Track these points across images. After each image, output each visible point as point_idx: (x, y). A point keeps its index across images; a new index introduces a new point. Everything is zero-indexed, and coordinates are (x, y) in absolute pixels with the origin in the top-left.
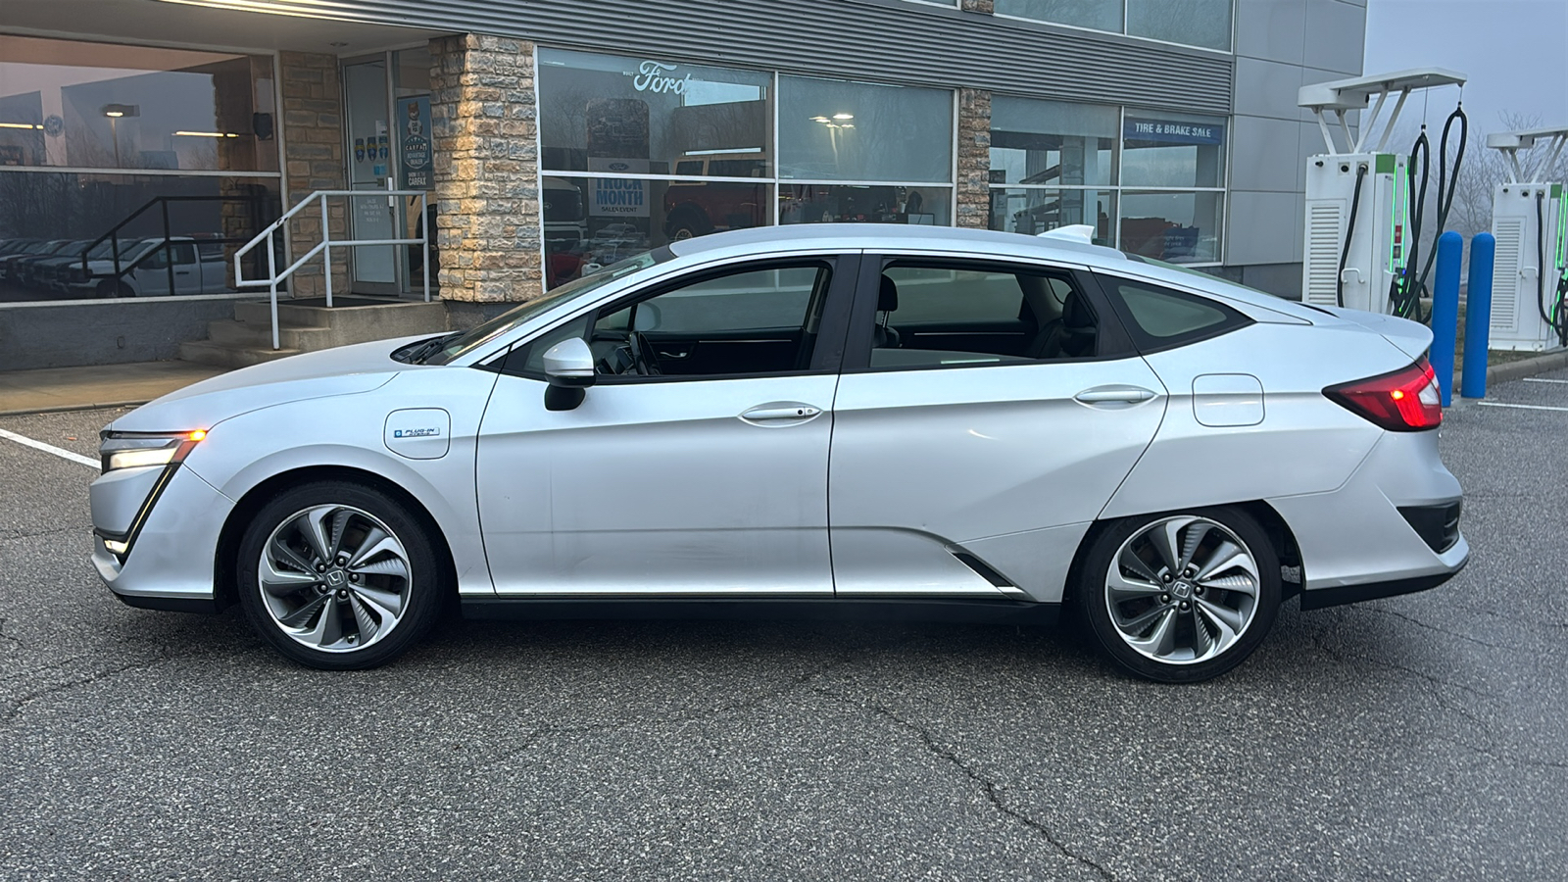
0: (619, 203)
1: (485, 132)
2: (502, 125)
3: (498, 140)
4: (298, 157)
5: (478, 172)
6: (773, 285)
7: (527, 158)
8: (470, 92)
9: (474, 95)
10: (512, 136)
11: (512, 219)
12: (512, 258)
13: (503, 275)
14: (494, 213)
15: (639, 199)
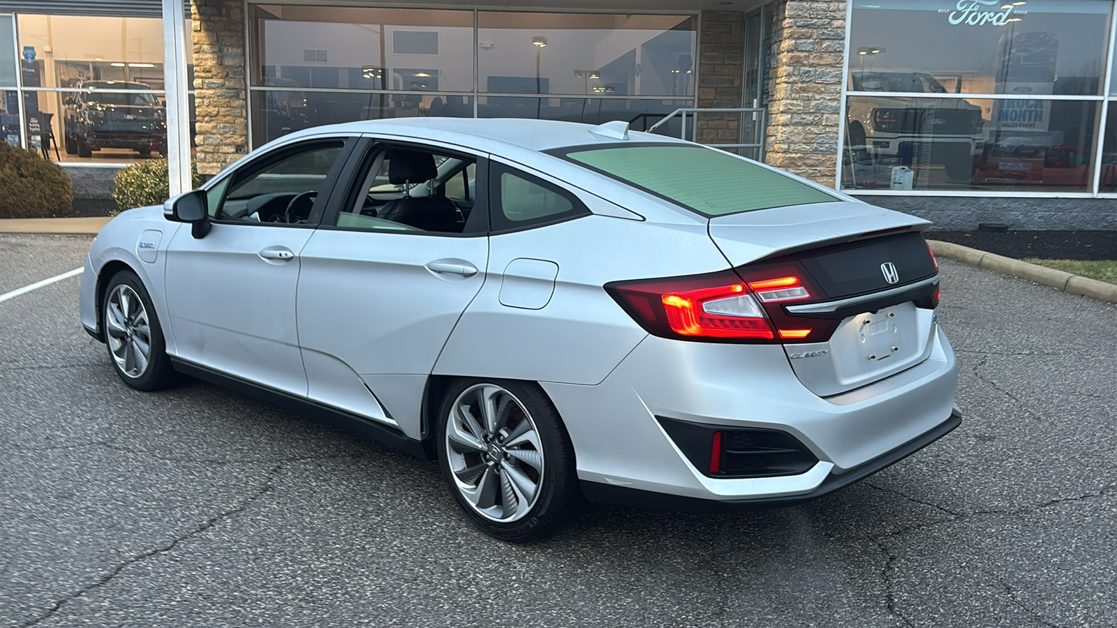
0: (1019, 120)
1: (796, 62)
2: (811, 57)
3: (807, 69)
4: (707, 86)
5: (786, 94)
6: (1092, 192)
7: (832, 82)
8: (786, 33)
9: (788, 35)
10: (819, 65)
11: (812, 129)
12: (810, 159)
13: (800, 171)
14: (797, 124)
15: (1039, 117)
